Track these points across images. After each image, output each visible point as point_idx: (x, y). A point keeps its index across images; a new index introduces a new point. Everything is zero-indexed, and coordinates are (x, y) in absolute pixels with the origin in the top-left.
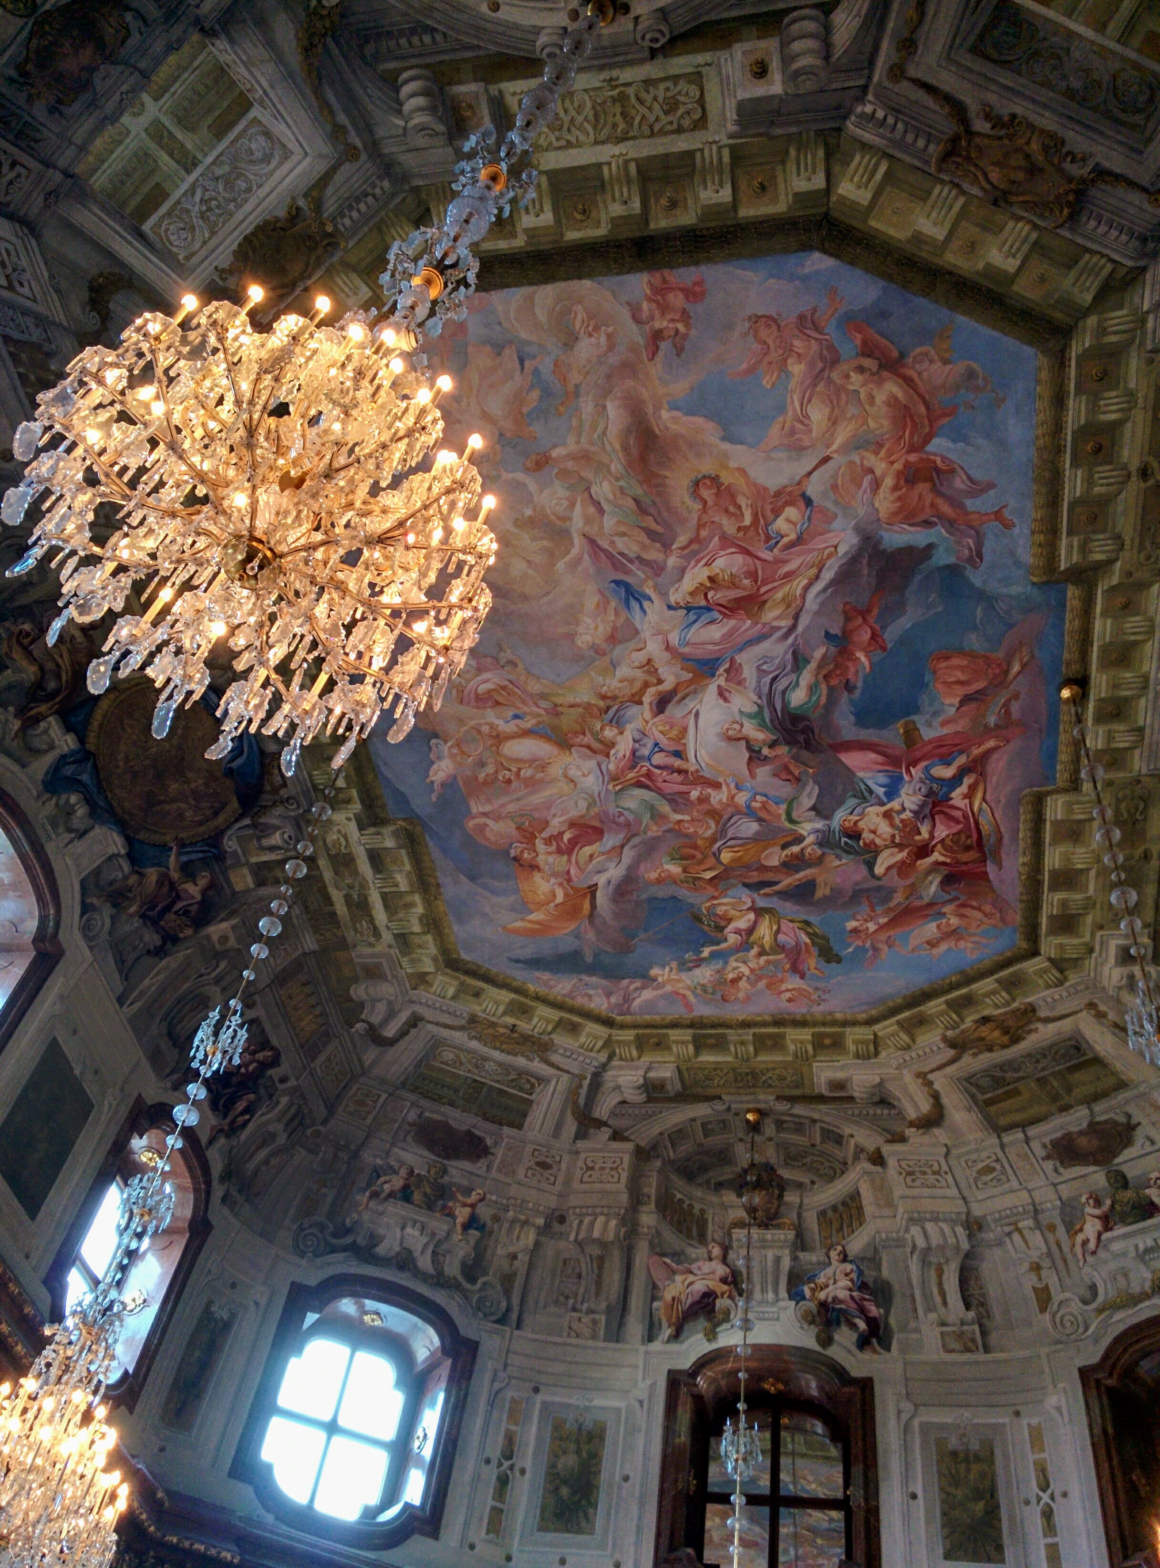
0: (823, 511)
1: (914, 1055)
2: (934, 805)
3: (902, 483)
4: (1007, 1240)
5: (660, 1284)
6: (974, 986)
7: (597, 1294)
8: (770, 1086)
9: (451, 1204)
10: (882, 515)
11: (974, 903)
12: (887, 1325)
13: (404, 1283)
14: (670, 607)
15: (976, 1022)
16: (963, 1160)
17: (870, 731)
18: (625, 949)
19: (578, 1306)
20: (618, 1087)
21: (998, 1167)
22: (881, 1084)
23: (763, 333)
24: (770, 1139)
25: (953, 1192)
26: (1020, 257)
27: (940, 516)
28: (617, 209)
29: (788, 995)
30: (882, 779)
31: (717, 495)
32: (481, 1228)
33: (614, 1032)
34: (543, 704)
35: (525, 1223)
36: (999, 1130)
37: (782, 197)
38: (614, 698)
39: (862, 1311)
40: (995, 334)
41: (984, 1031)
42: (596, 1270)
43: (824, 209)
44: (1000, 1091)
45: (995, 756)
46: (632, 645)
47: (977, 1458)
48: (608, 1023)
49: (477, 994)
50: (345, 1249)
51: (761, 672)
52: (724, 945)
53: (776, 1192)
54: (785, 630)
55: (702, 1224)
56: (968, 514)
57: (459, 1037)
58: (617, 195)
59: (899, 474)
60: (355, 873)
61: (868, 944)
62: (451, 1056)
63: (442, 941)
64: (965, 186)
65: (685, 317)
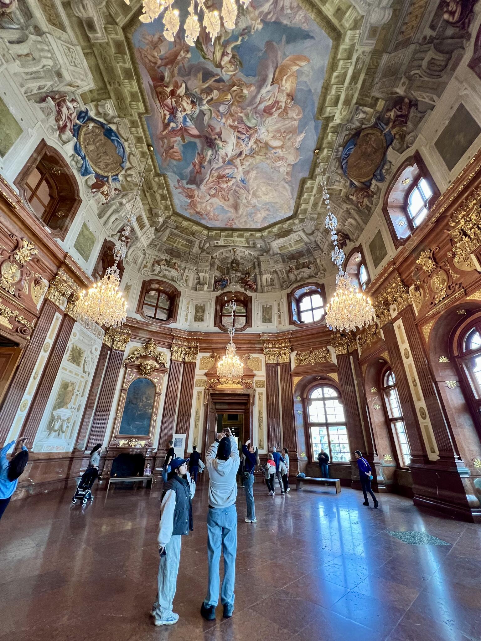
0: (207, 193)
2: (173, 113)
10: (196, 191)
11: (152, 64)
14: (236, 178)
17: (193, 141)
18: (269, 44)
23: (217, 219)
26: (182, 222)
27: (186, 189)
30: (187, 124)
31: (225, 198)
34: (268, 156)
37: (214, 232)
38: (251, 156)
43: (209, 231)
45: (162, 129)
49: (338, 10)
51: (218, 160)
52: (233, 45)
54: (213, 170)
56: (182, 189)
58: (236, 235)
59: (194, 197)
63: (335, 54)
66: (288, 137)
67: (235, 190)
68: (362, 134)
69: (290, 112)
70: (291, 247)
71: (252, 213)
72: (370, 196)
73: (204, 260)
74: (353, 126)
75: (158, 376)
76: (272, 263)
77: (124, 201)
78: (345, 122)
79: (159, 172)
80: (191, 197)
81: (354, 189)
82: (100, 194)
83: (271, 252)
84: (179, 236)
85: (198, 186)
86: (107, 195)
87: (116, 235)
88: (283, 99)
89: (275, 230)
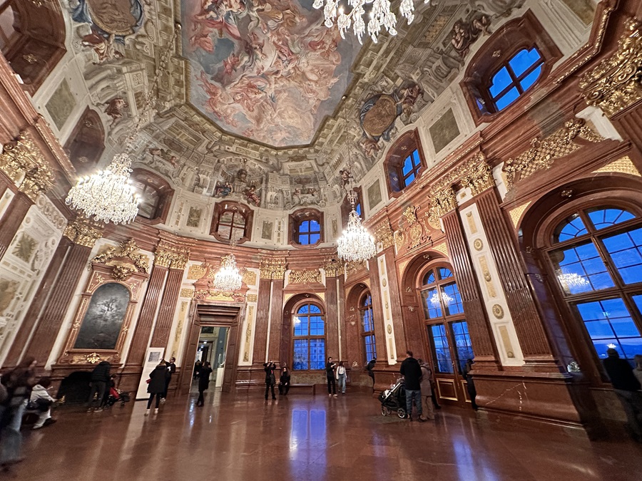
0: (231, 96)
14: (266, 93)
17: (231, 40)
27: (209, 84)
34: (302, 85)
37: (228, 137)
38: (287, 79)
43: (223, 134)
56: (204, 82)
58: (251, 146)
60: (378, 63)
64: (203, 127)
66: (324, 76)
67: (262, 104)
68: (381, 98)
69: (331, 55)
70: (301, 172)
71: (273, 131)
72: (376, 149)
73: (208, 162)
74: (377, 89)
75: (136, 282)
76: (279, 182)
77: (124, 69)
78: (371, 83)
79: (181, 54)
80: (214, 94)
81: (365, 139)
82: (93, 51)
83: (281, 172)
84: (186, 129)
85: (224, 86)
86: (103, 54)
87: (103, 105)
88: (329, 42)
89: (291, 152)
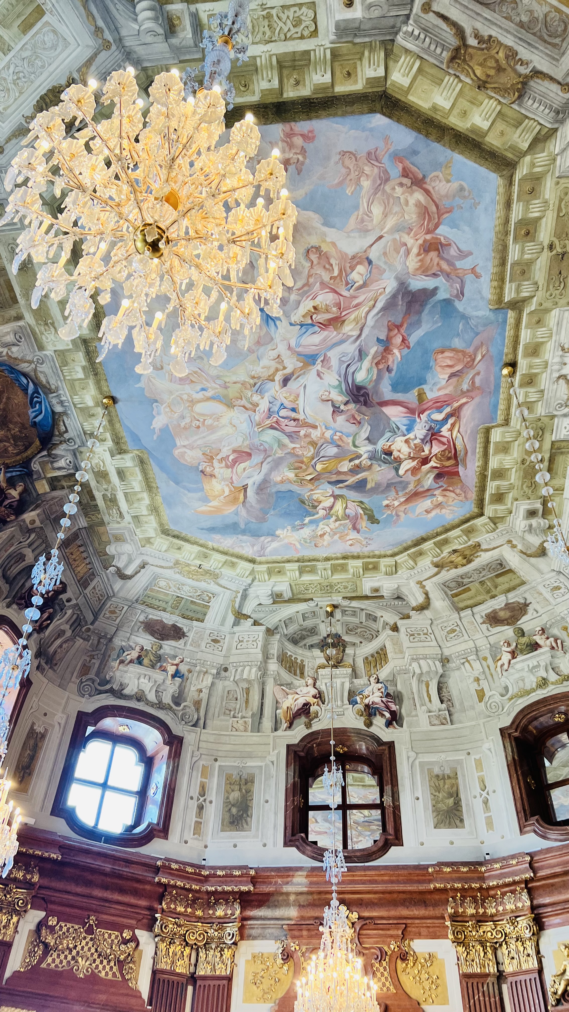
0: (378, 267)
1: (416, 572)
2: (432, 435)
3: (422, 251)
4: (462, 666)
5: (279, 700)
6: (449, 534)
7: (246, 707)
8: (339, 592)
9: (165, 665)
10: (411, 270)
11: (451, 489)
12: (400, 713)
13: (141, 708)
14: (291, 324)
15: (449, 553)
16: (439, 627)
17: (400, 394)
18: (263, 520)
19: (236, 715)
20: (258, 596)
21: (458, 629)
22: (398, 588)
23: (347, 162)
24: (338, 621)
25: (434, 643)
26: (491, 120)
27: (441, 270)
28: (264, 85)
29: (351, 542)
30: (405, 421)
31: (319, 258)
32: (182, 677)
33: (255, 566)
34: (218, 382)
35: (206, 672)
36: (459, 610)
37: (360, 81)
38: (259, 378)
39: (387, 707)
40: (476, 166)
41: (454, 557)
42: (245, 695)
43: (383, 89)
44: (460, 590)
45: (466, 407)
46: (270, 347)
47: (449, 777)
48: (253, 561)
49: (179, 549)
50: (106, 692)
51: (341, 362)
52: (316, 516)
53: (342, 648)
54: (355, 337)
55: (302, 668)
56: (457, 269)
57: (168, 573)
58: (265, 76)
59: (421, 246)
60: (109, 482)
61: (394, 513)
62: (164, 583)
63: (160, 518)
64: (463, 77)
65: (303, 151)
66: (187, 420)
68: (38, 444)
78: (83, 450)
